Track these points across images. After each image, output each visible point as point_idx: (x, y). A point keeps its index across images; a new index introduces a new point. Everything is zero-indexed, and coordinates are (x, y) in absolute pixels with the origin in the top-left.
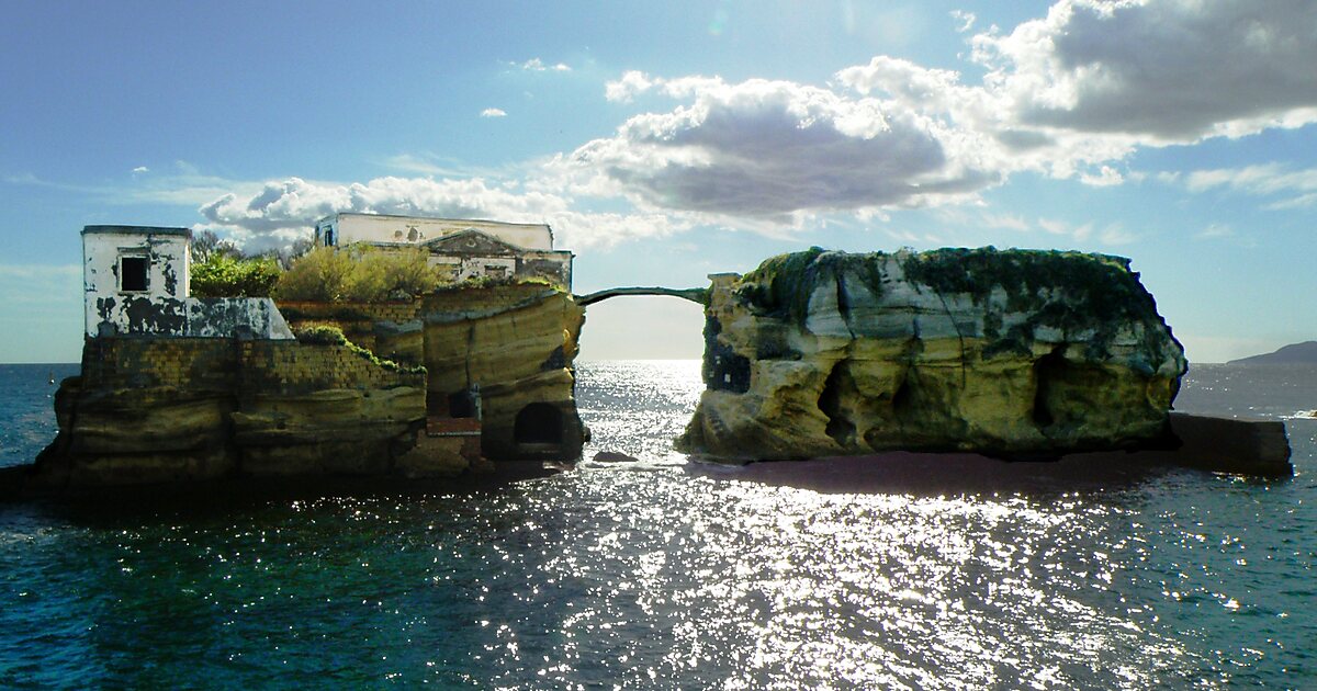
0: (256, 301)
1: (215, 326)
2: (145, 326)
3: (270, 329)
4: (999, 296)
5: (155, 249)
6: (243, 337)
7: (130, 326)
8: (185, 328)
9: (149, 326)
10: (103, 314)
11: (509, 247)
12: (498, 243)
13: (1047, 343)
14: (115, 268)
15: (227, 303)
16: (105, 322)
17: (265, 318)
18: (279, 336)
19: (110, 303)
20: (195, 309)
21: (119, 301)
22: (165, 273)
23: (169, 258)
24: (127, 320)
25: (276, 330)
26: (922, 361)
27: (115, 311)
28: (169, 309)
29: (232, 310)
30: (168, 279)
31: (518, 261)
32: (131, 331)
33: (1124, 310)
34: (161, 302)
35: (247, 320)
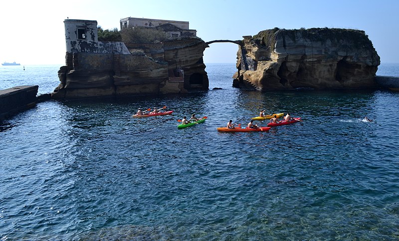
0: (119, 43)
1: (107, 50)
2: (86, 50)
3: (123, 51)
4: (329, 42)
5: (88, 27)
6: (116, 53)
7: (81, 50)
8: (98, 50)
9: (87, 50)
10: (72, 46)
11: (179, 28)
12: (175, 27)
13: (341, 56)
14: (76, 32)
15: (110, 43)
16: (74, 49)
17: (122, 48)
18: (126, 53)
19: (75, 43)
20: (101, 45)
21: (78, 42)
22: (91, 34)
23: (92, 29)
24: (80, 48)
25: (125, 52)
26: (306, 61)
27: (77, 45)
28: (93, 45)
29: (112, 45)
30: (92, 36)
31: (181, 33)
32: (82, 51)
33: (364, 47)
34: (90, 43)
35: (116, 48)
